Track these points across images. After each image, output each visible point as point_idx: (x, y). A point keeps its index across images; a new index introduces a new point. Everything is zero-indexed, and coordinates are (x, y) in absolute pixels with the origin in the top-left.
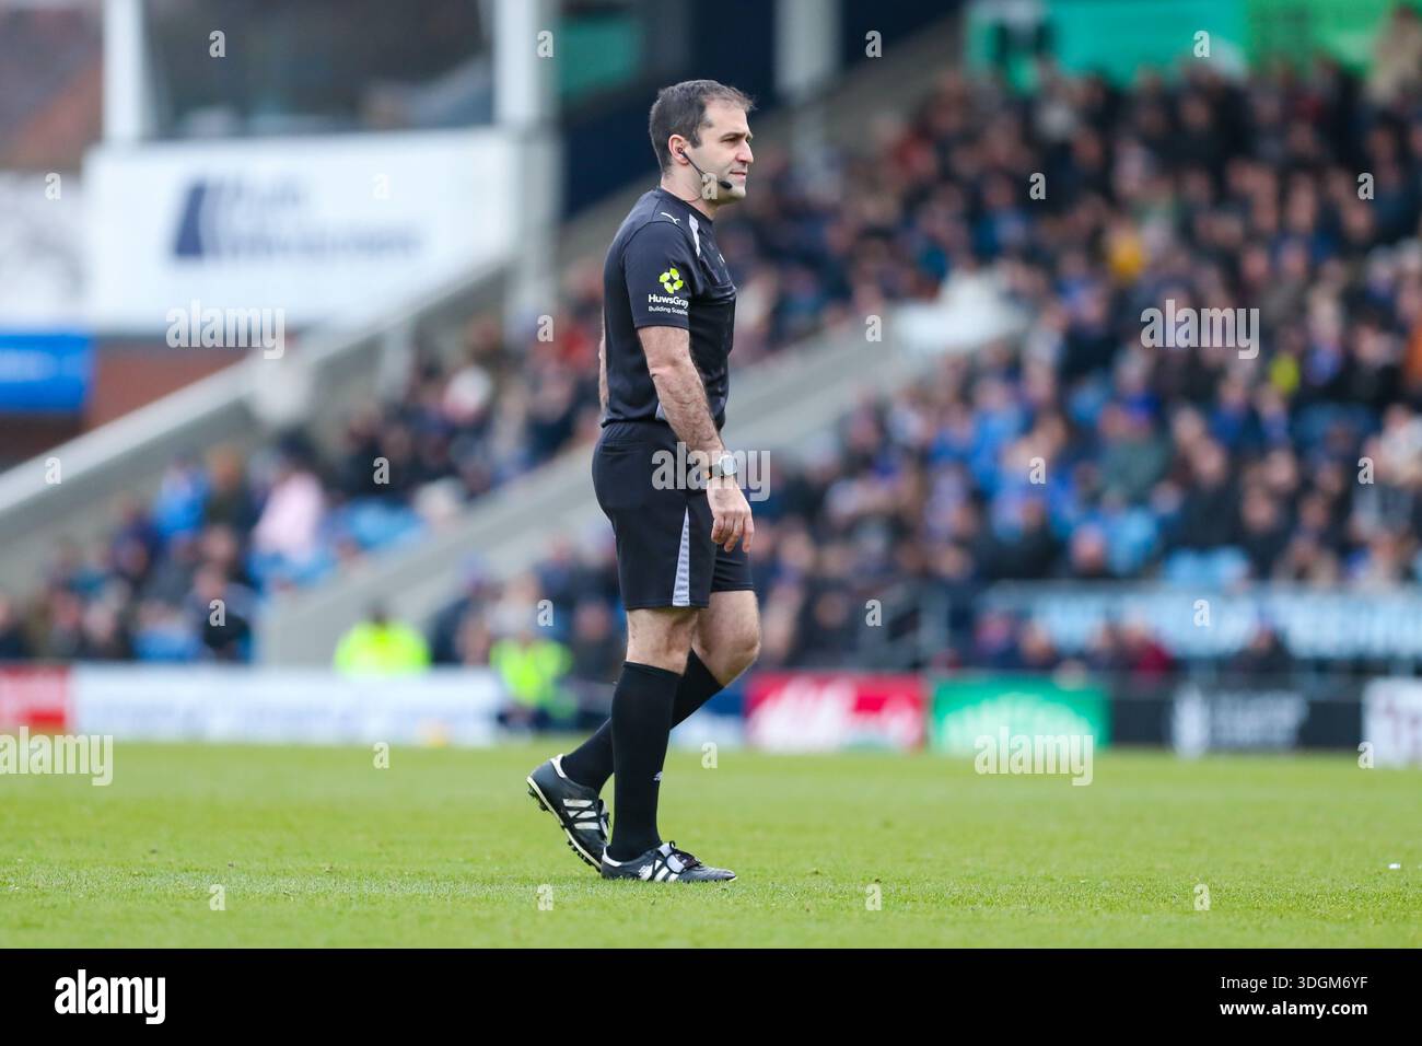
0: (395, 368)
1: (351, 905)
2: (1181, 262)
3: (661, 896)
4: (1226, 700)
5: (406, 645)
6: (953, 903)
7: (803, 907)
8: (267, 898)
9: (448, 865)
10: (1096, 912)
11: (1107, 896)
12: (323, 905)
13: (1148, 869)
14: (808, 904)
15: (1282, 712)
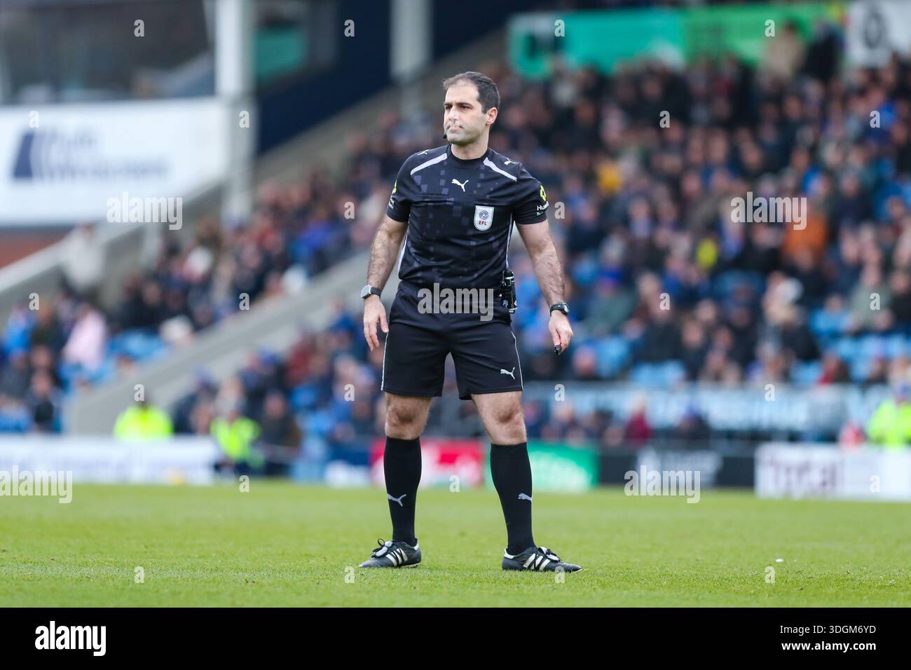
0: (152, 248)
1: (129, 584)
2: (644, 182)
3: (323, 579)
4: (671, 456)
5: (159, 421)
6: (505, 583)
7: (412, 586)
8: (77, 580)
9: (188, 559)
10: (595, 589)
11: (602, 579)
12: (111, 584)
13: (627, 562)
14: (414, 584)
15: (707, 464)
